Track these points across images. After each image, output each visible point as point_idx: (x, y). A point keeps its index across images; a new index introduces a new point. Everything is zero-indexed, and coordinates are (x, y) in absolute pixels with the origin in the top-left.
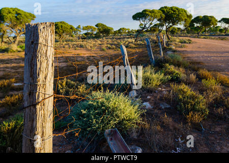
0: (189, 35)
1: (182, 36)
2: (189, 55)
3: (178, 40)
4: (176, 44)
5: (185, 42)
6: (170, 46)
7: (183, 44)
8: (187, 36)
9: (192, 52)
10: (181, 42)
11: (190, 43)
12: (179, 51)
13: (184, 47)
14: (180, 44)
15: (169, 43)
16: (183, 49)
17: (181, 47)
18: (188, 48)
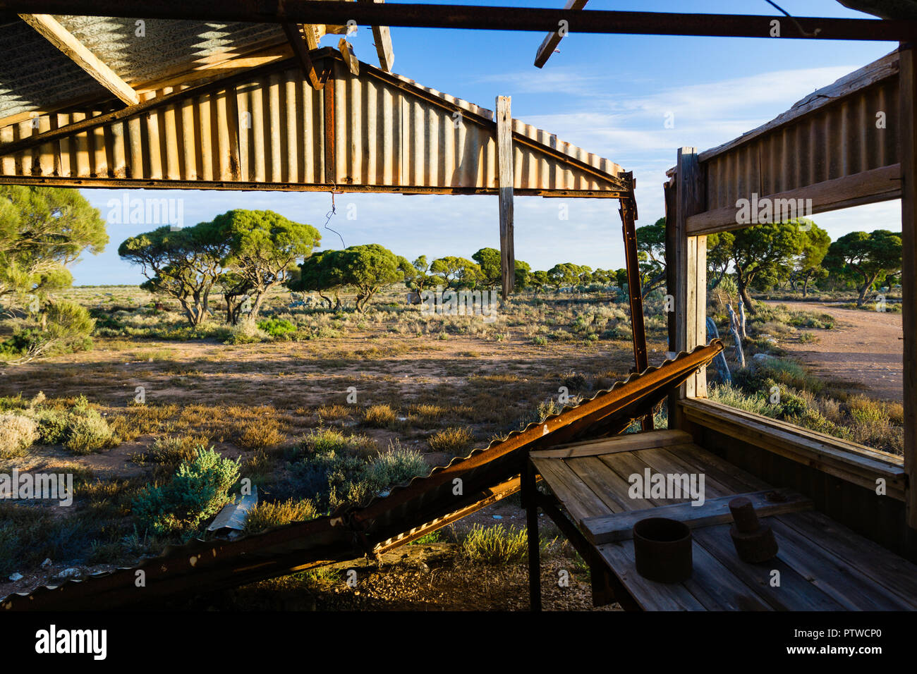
0: (825, 296)
1: (797, 300)
2: (827, 365)
3: (785, 317)
4: (778, 330)
5: (811, 325)
6: (764, 338)
7: (803, 332)
8: (817, 300)
9: (834, 357)
10: (796, 325)
11: (828, 327)
12: (792, 353)
13: (808, 340)
14: (794, 330)
15: (755, 325)
16: (805, 348)
17: (799, 340)
18: (824, 343)
